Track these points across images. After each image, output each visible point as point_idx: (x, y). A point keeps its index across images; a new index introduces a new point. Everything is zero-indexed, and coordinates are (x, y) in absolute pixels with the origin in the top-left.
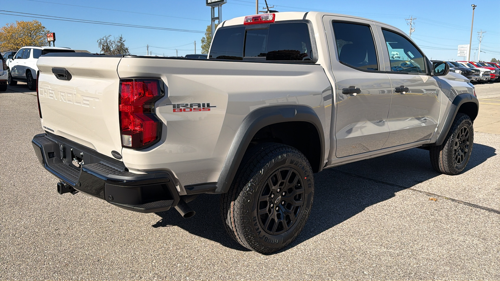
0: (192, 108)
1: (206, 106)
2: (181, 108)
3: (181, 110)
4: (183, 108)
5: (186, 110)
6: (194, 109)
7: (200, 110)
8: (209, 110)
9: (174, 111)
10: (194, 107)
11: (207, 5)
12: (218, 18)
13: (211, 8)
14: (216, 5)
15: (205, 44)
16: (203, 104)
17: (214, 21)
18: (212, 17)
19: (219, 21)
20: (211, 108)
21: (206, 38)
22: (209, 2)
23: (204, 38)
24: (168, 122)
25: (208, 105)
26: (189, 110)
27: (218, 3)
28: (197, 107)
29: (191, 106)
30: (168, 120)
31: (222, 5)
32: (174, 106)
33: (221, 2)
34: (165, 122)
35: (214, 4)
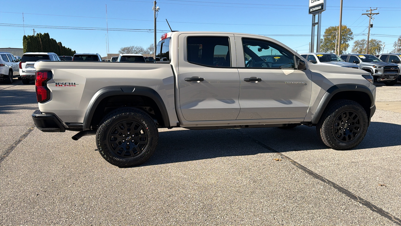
0: (66, 85)
1: (73, 84)
2: (60, 84)
3: (60, 85)
4: (61, 85)
5: (63, 85)
6: (67, 85)
7: (70, 86)
8: (75, 86)
9: (56, 86)
10: (67, 84)
11: (310, 14)
12: (317, 23)
13: (313, 15)
14: (316, 13)
15: (322, 44)
16: (72, 83)
17: (315, 26)
18: (313, 23)
19: (318, 26)
20: (76, 85)
21: (323, 39)
22: (311, 11)
23: (322, 39)
24: (52, 91)
25: (75, 84)
26: (64, 86)
27: (318, 11)
28: (69, 84)
29: (65, 84)
30: (53, 90)
31: (321, 12)
32: (56, 84)
33: (321, 10)
34: (51, 91)
35: (315, 12)
